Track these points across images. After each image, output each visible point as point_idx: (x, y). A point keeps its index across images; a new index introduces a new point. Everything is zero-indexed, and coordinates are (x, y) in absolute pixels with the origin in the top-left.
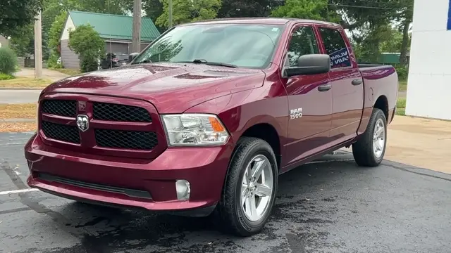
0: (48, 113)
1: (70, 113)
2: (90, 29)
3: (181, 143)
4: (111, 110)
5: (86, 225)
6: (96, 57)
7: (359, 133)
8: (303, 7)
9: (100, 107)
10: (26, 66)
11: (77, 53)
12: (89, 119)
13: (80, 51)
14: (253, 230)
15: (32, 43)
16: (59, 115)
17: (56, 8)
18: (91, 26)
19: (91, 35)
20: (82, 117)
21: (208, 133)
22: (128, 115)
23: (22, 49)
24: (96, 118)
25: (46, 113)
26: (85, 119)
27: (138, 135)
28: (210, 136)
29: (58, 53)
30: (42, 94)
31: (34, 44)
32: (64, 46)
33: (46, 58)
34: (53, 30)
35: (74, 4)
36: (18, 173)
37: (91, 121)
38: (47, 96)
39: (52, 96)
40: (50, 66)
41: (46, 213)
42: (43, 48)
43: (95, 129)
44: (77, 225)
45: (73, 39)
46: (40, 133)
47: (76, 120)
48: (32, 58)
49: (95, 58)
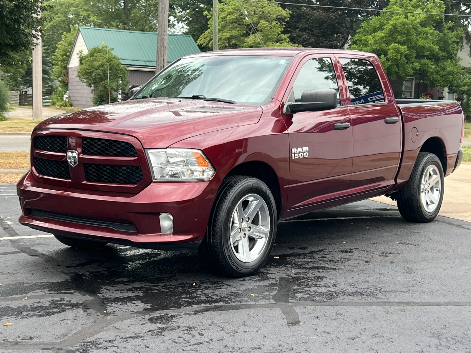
0: (40, 149)
1: (61, 148)
2: (106, 52)
3: (167, 177)
4: (99, 145)
5: (77, 266)
6: (117, 91)
7: (399, 181)
8: (406, 17)
9: (88, 142)
10: (20, 105)
11: (90, 85)
12: (79, 154)
13: (94, 83)
14: (243, 271)
15: (29, 72)
16: (51, 151)
17: (63, 22)
18: (110, 47)
19: (110, 61)
20: (72, 152)
21: (193, 168)
22: (115, 150)
23: (15, 80)
24: (84, 153)
25: (38, 149)
26: (75, 154)
27: (124, 170)
28: (196, 171)
29: (66, 85)
30: (35, 130)
31: (32, 72)
32: (73, 76)
33: (48, 92)
34: (58, 53)
35: (89, 16)
36: (9, 223)
37: (81, 156)
38: (40, 132)
39: (44, 132)
40: (54, 104)
41: (37, 256)
42: (43, 78)
43: (84, 164)
44: (68, 265)
45: (84, 66)
46: (32, 170)
47: (66, 156)
48: (29, 92)
49: (114, 93)
